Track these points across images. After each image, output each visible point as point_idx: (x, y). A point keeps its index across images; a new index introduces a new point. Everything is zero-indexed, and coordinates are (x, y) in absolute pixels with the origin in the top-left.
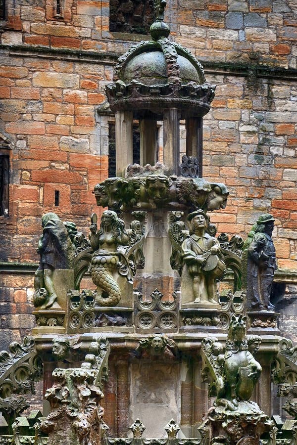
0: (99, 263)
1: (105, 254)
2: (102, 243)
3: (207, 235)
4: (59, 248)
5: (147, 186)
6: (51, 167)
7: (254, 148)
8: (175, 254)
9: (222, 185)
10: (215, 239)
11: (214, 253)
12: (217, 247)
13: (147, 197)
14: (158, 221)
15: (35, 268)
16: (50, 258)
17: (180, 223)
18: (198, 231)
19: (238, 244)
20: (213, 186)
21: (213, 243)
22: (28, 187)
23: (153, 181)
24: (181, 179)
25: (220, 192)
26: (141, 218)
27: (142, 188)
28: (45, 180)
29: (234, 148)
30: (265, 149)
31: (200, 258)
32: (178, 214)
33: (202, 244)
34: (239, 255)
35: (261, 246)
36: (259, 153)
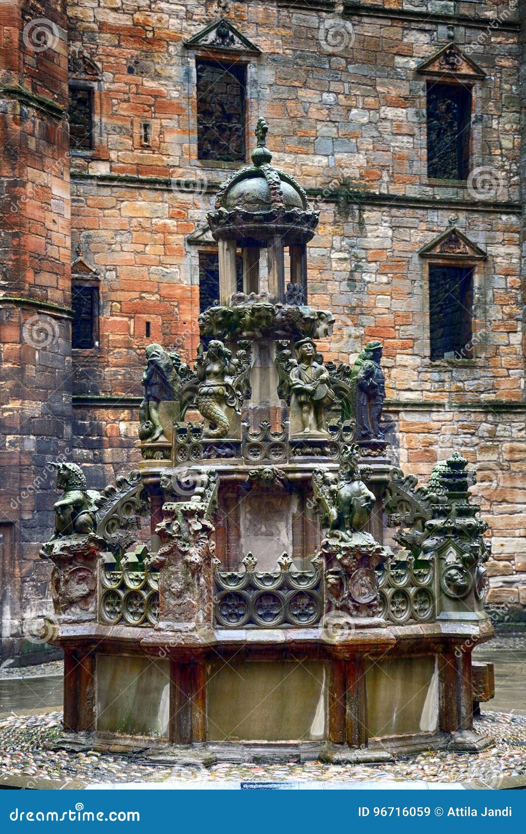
0: (206, 394)
1: (212, 385)
2: (209, 373)
3: (315, 364)
4: (164, 380)
5: (252, 314)
6: (142, 298)
7: (346, 275)
8: (282, 382)
9: (327, 312)
10: (323, 367)
11: (323, 382)
12: (325, 375)
13: (252, 326)
14: (264, 352)
15: (141, 401)
16: (155, 390)
17: (286, 352)
18: (306, 359)
19: (346, 372)
20: (320, 314)
21: (322, 372)
22: (118, 319)
23: (259, 310)
24: (287, 307)
25: (327, 320)
26: (247, 348)
27: (247, 317)
28: (136, 312)
29: (326, 275)
30: (357, 276)
31: (309, 387)
32: (285, 342)
33: (310, 373)
34: (347, 384)
35: (370, 373)
36: (351, 280)
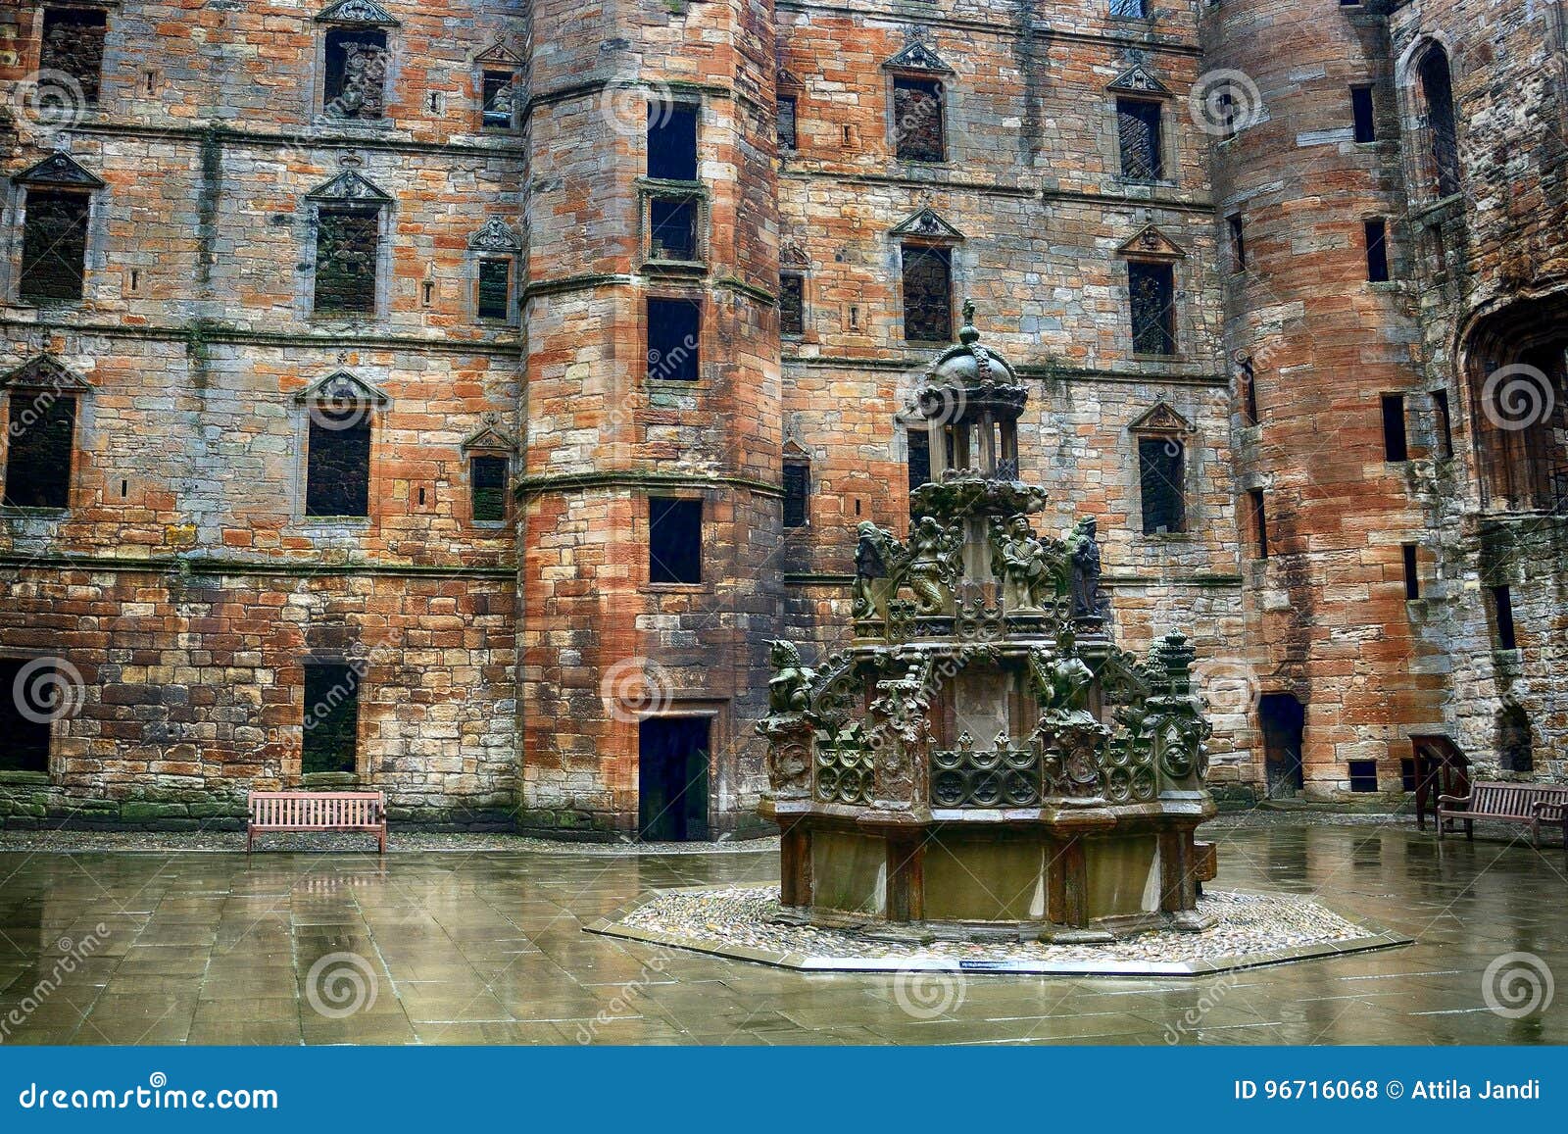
0: (919, 571)
1: (924, 562)
2: (921, 550)
3: (1028, 539)
4: (877, 556)
5: (963, 491)
6: (852, 477)
7: (1055, 450)
8: (995, 559)
9: (1039, 487)
10: (1036, 542)
11: (1037, 557)
12: (1039, 551)
13: (964, 502)
14: (977, 529)
15: (853, 578)
16: (867, 567)
17: (999, 527)
18: (1019, 535)
19: (1060, 547)
20: (1032, 489)
21: (1036, 548)
22: (829, 497)
23: (970, 486)
24: (999, 483)
25: (1039, 495)
26: (959, 523)
27: (959, 493)
28: (846, 490)
29: (1035, 451)
30: (1067, 450)
31: (1023, 563)
32: (998, 518)
33: (1024, 549)
34: (1061, 559)
35: (1084, 548)
36: (1061, 455)
